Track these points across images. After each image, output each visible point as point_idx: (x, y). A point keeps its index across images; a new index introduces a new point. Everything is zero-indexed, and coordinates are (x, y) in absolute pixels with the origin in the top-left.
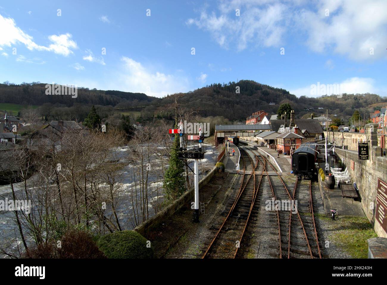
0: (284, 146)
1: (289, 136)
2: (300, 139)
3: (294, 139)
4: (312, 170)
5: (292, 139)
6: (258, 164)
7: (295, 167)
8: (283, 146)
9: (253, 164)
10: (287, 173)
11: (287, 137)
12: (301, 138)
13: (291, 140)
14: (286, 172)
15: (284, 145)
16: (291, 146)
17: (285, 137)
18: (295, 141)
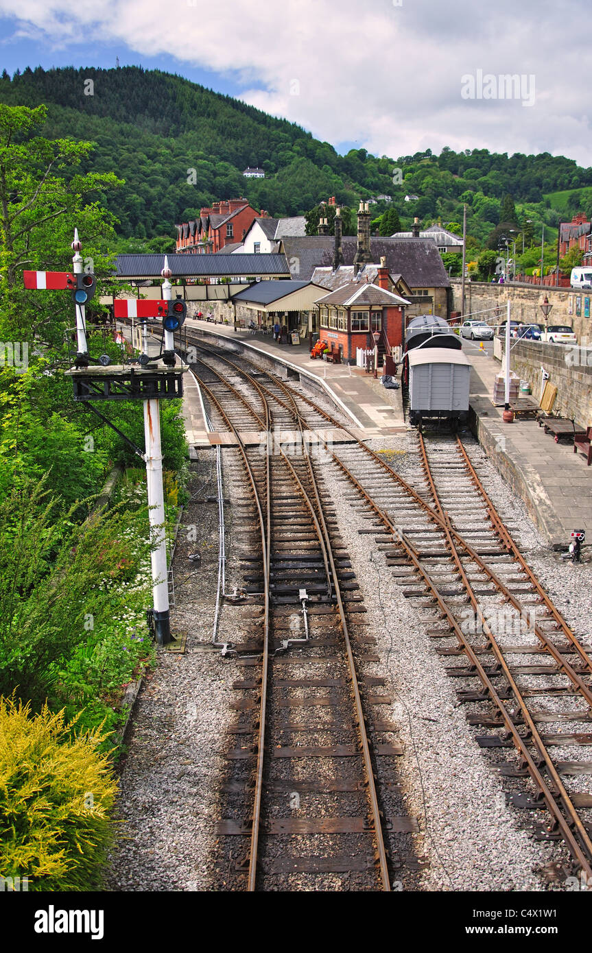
0: (349, 334)
1: (365, 300)
2: (400, 309)
3: (381, 308)
5: (374, 308)
6: (265, 405)
8: (346, 337)
9: (247, 405)
10: (380, 429)
11: (359, 303)
12: (404, 307)
13: (371, 311)
14: (375, 426)
15: (349, 329)
16: (369, 333)
17: (350, 302)
18: (383, 316)
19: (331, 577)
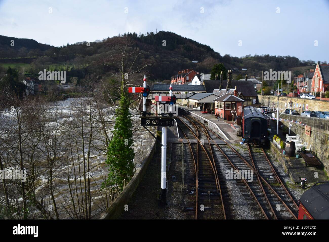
0: (225, 110)
1: (230, 100)
2: (241, 103)
3: (235, 102)
4: (265, 136)
5: (232, 102)
6: (197, 131)
7: (247, 134)
8: (223, 111)
9: (193, 131)
10: (234, 141)
11: (228, 100)
14: (233, 139)
16: (231, 110)
17: (225, 100)
18: (235, 105)
19: (218, 187)
